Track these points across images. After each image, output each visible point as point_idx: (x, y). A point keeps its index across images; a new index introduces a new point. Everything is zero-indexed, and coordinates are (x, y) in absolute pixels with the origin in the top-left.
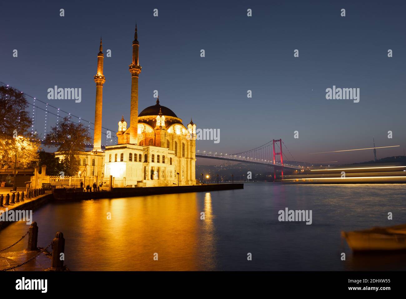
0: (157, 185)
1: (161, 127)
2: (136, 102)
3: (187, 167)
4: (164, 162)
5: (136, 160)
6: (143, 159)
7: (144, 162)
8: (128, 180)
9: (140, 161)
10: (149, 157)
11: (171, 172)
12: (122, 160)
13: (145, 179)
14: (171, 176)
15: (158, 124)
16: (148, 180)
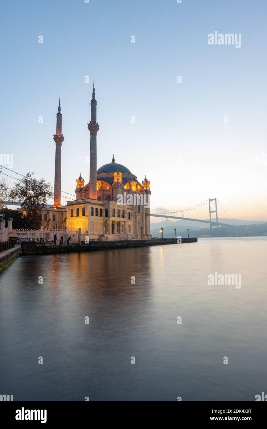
0: (118, 239)
1: (118, 183)
2: (94, 159)
3: (143, 222)
4: (123, 217)
5: (97, 215)
6: (104, 214)
7: (105, 216)
8: (90, 234)
9: (101, 215)
10: (110, 211)
11: (130, 227)
12: (84, 215)
13: (106, 234)
14: (130, 231)
15: (116, 180)
16: (109, 234)
